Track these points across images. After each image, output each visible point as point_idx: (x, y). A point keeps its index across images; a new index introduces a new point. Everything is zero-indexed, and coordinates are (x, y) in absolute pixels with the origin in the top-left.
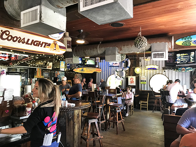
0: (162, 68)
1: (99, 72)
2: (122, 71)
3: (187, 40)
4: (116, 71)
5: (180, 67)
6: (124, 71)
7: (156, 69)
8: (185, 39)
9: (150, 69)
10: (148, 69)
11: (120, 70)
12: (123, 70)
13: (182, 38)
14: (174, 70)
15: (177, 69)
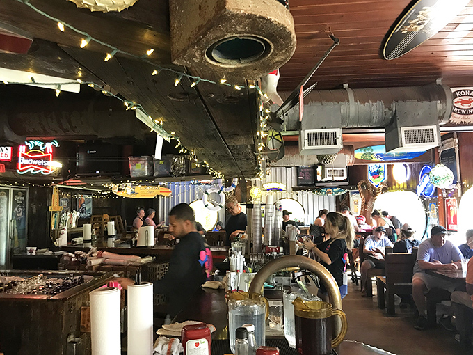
0: (291, 189)
1: (166, 195)
2: (219, 193)
3: (367, 151)
4: (207, 193)
5: (323, 187)
6: (222, 194)
7: (281, 190)
8: (365, 151)
9: (271, 189)
10: (268, 190)
11: (215, 191)
12: (221, 191)
13: (361, 148)
14: (314, 192)
15: (319, 191)
